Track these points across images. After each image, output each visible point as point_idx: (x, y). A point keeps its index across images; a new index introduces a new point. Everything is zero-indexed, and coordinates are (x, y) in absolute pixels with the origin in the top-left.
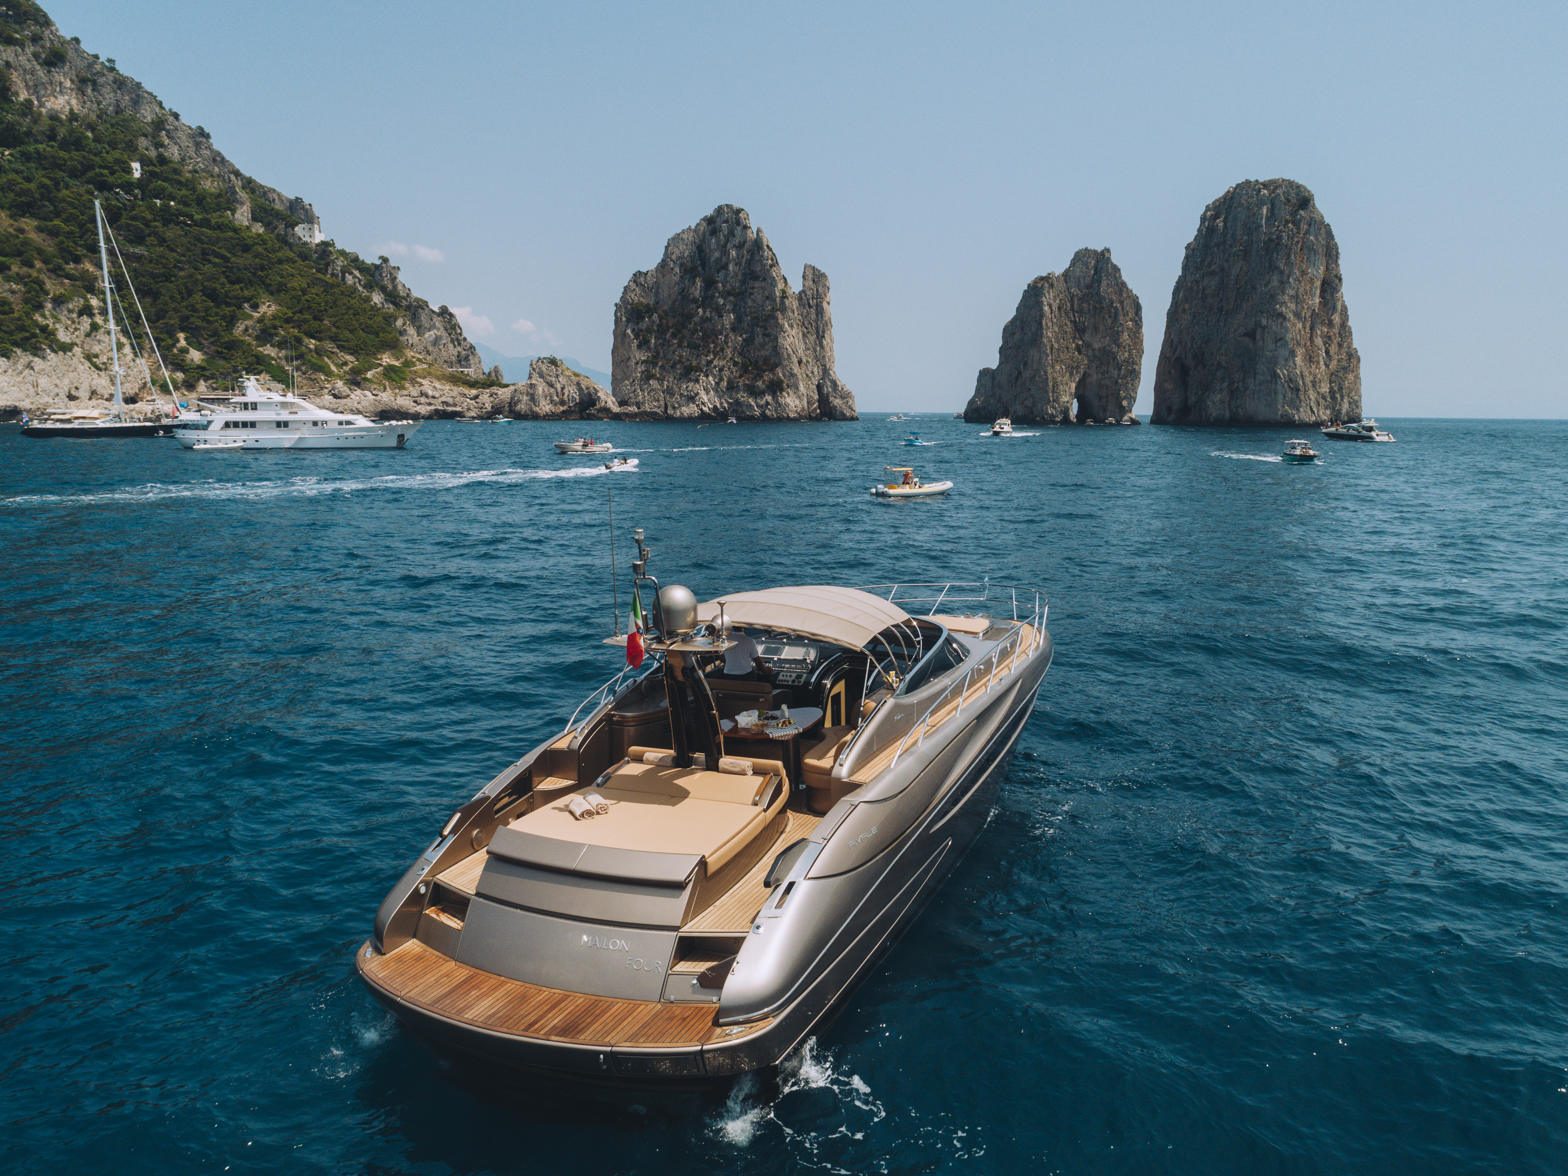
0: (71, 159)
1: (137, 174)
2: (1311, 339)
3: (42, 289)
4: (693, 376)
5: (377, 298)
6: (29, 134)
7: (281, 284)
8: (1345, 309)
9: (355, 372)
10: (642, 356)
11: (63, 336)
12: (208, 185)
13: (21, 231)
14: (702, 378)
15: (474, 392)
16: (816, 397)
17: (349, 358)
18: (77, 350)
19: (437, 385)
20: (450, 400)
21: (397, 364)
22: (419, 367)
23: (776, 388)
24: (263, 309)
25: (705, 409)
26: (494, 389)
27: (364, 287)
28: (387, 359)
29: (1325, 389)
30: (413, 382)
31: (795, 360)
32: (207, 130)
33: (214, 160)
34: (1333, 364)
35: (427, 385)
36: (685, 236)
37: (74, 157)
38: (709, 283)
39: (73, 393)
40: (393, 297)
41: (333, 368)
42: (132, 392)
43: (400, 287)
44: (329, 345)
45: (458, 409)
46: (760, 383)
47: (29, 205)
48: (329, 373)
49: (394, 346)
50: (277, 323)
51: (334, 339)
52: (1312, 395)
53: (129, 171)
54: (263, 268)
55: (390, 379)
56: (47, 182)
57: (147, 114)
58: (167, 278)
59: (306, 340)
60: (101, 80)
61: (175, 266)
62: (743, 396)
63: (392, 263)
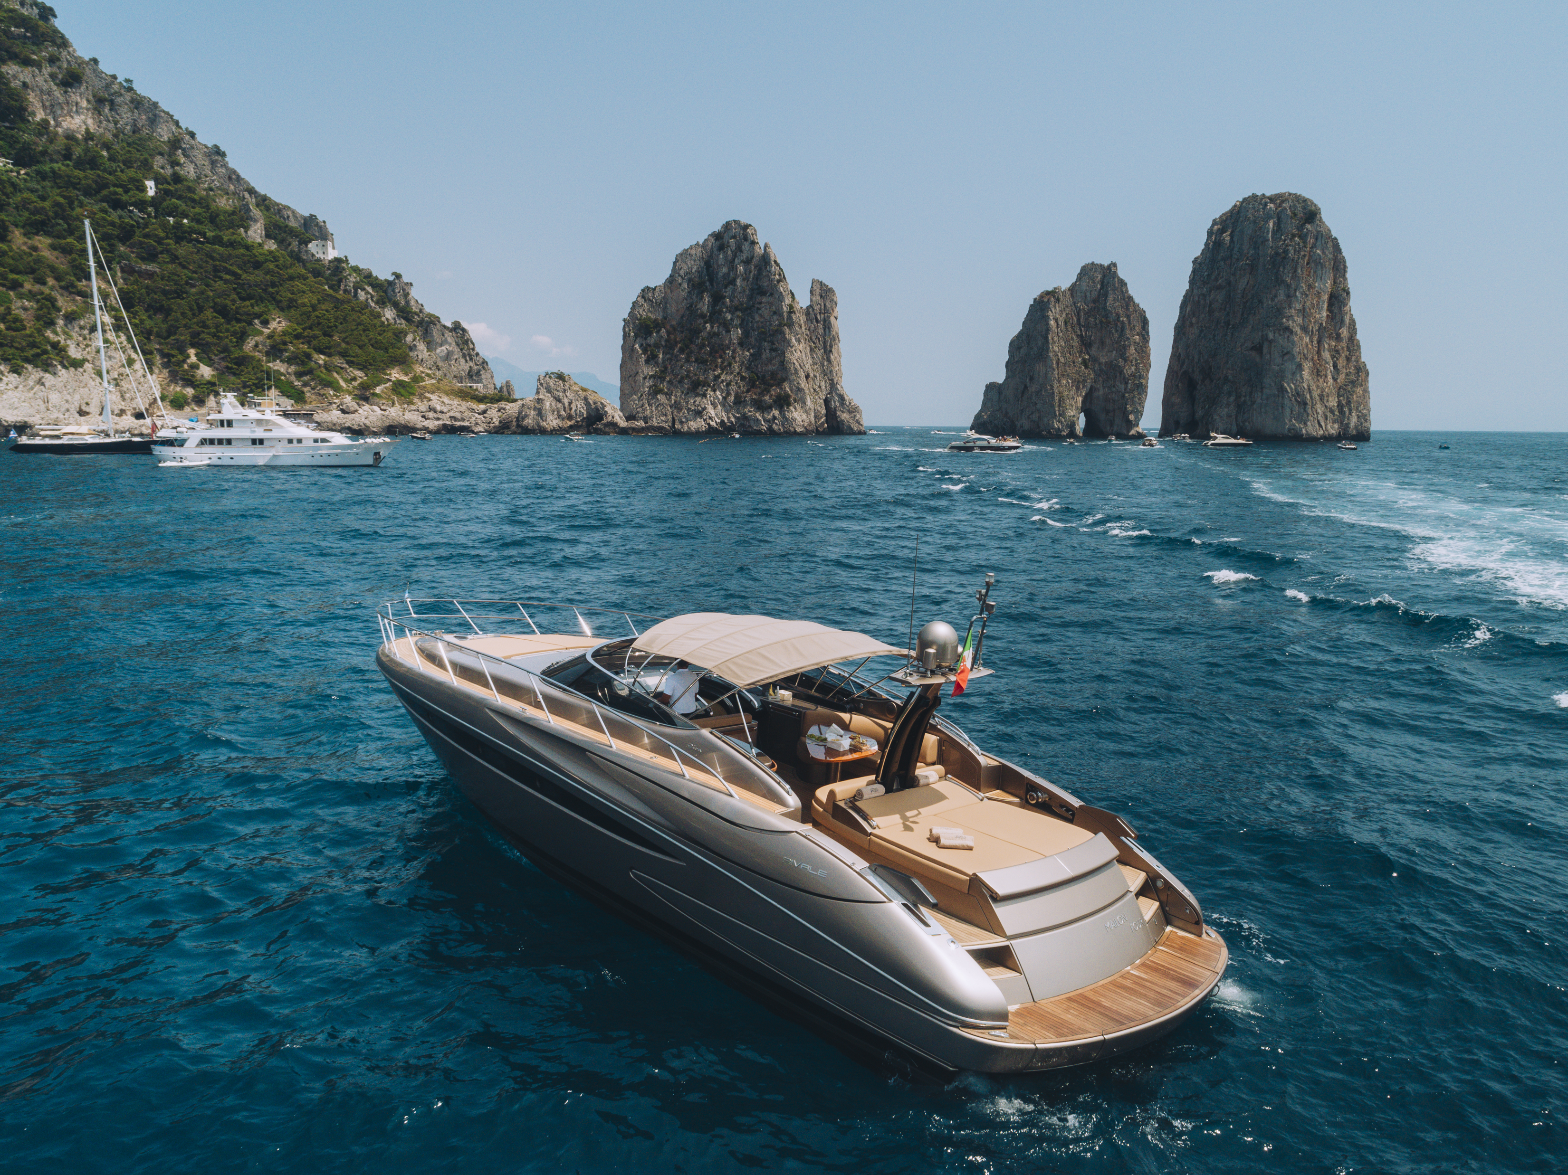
0: (86, 178)
1: (151, 192)
2: (1319, 352)
3: (54, 306)
4: (700, 390)
5: (389, 314)
6: (44, 153)
7: (291, 300)
8: (1353, 323)
9: (364, 387)
10: (650, 371)
11: (74, 352)
12: (224, 203)
13: (35, 249)
14: (710, 392)
15: (482, 407)
16: (824, 411)
17: (359, 373)
18: (88, 366)
19: (446, 400)
20: (458, 415)
21: (406, 379)
22: (428, 382)
23: (783, 402)
24: (273, 325)
25: (713, 424)
26: (503, 404)
27: (377, 303)
28: (396, 374)
29: (1333, 402)
30: (422, 397)
31: (802, 374)
32: (222, 149)
33: (230, 178)
34: (1342, 378)
35: (436, 400)
36: (693, 252)
37: (88, 176)
38: (717, 299)
39: (84, 408)
40: (405, 313)
41: (342, 383)
42: (141, 408)
43: (412, 303)
44: (338, 361)
45: (466, 424)
46: (767, 398)
47: (43, 223)
48: (338, 389)
49: (403, 361)
50: (287, 339)
51: (343, 354)
52: (1320, 408)
53: (143, 189)
54: (273, 285)
55: (399, 394)
56: (61, 200)
57: (164, 133)
58: (179, 294)
59: (315, 356)
60: (119, 100)
61: (187, 283)
62: (749, 411)
63: (405, 279)
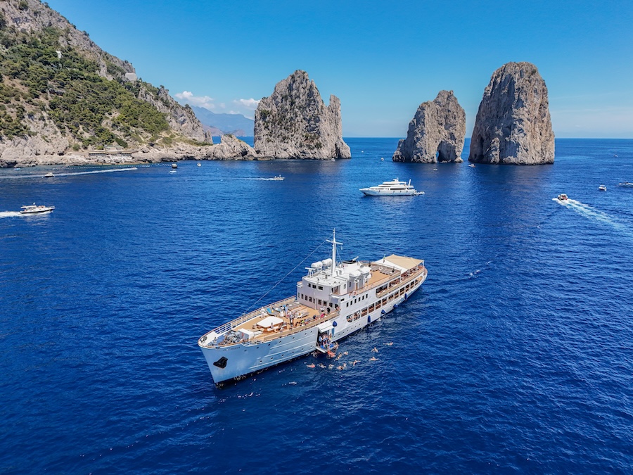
1: (60, 56)
4: (286, 141)
6: (14, 41)
7: (120, 104)
8: (549, 115)
9: (152, 140)
11: (32, 130)
12: (89, 57)
13: (14, 85)
14: (290, 142)
16: (335, 149)
17: (149, 135)
18: (38, 134)
19: (184, 145)
20: (190, 152)
21: (168, 136)
22: (177, 137)
23: (319, 146)
24: (113, 115)
25: (291, 154)
26: (207, 146)
27: (155, 100)
28: (164, 134)
29: (539, 149)
30: (175, 144)
31: (326, 134)
32: (87, 33)
33: (91, 45)
34: (543, 138)
35: (181, 145)
36: (282, 83)
37: (34, 51)
38: (292, 103)
39: (38, 152)
40: (166, 104)
41: (143, 139)
42: (61, 151)
43: (169, 98)
44: (140, 130)
45: (193, 155)
46: (312, 144)
47: (16, 74)
48: (141, 142)
49: (166, 128)
50: (119, 121)
51: (143, 127)
53: (56, 56)
54: (113, 97)
55: (166, 143)
56: (24, 63)
57: (62, 26)
58: (74, 102)
60: (42, 12)
61: (77, 97)
62: (305, 149)
